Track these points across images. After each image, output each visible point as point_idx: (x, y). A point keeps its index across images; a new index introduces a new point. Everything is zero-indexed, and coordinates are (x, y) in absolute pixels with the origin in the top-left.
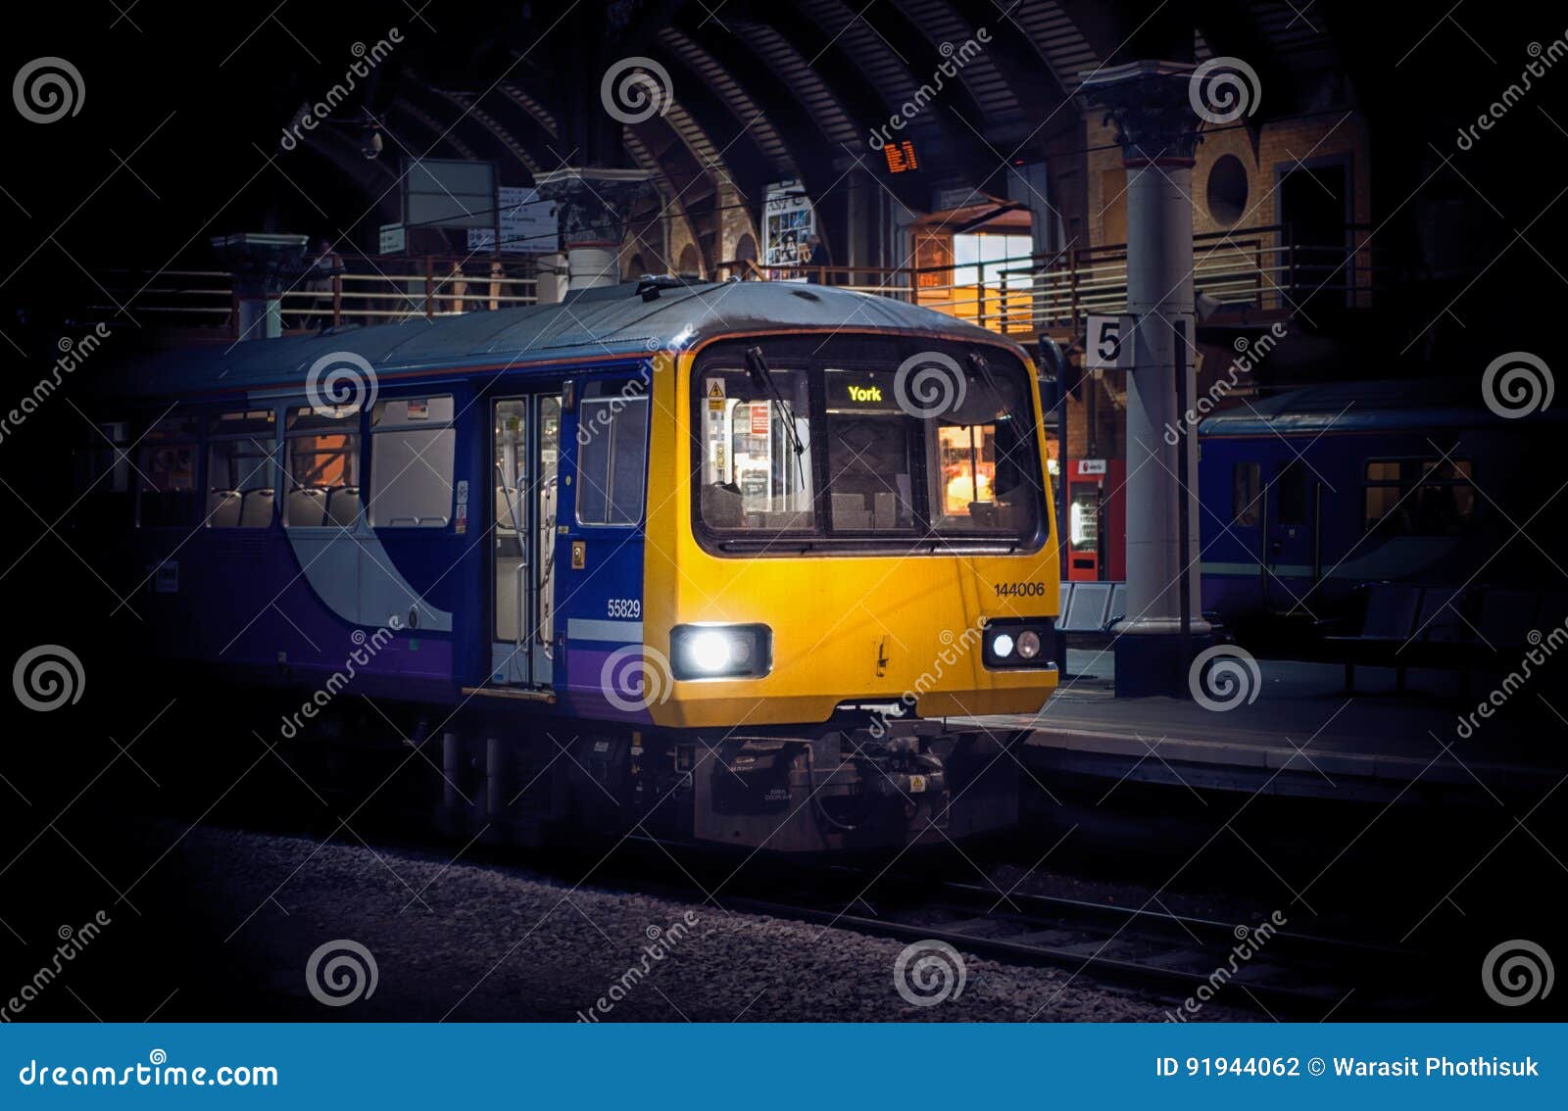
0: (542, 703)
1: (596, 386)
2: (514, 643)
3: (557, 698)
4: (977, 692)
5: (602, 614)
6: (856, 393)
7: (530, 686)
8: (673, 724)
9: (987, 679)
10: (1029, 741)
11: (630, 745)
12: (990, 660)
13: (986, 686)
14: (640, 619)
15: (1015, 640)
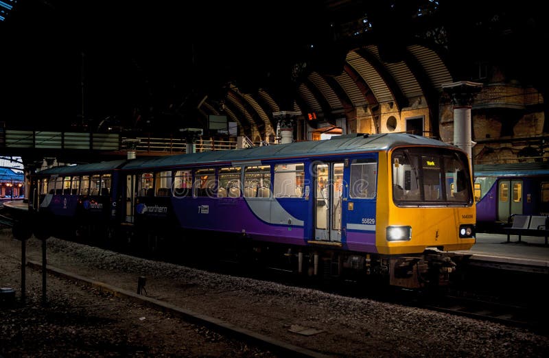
0: (337, 246)
1: (355, 160)
2: (324, 229)
3: (343, 245)
4: (458, 244)
5: (360, 223)
6: (429, 163)
7: (330, 241)
8: (375, 252)
9: (460, 241)
10: (471, 258)
11: (366, 258)
12: (461, 236)
13: (460, 242)
14: (375, 224)
15: (466, 230)
